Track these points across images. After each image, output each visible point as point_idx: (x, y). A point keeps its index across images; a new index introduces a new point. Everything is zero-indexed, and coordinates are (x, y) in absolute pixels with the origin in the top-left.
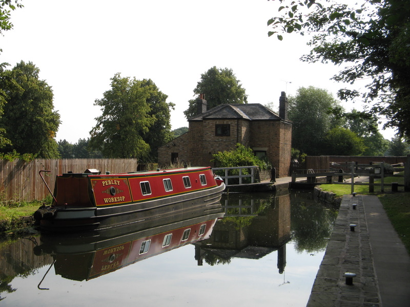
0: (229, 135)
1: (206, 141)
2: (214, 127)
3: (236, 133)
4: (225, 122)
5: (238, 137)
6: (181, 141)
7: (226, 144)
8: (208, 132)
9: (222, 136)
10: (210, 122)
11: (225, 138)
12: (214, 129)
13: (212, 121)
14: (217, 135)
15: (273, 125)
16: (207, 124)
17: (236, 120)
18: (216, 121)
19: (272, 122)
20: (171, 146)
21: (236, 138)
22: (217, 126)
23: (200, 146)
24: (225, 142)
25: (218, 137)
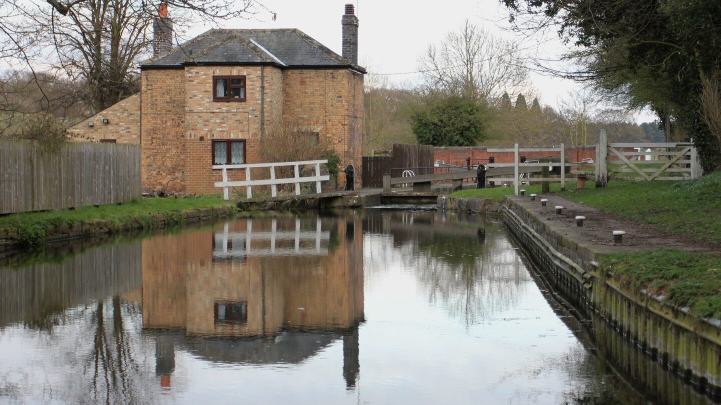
0: (244, 100)
1: (191, 111)
2: (211, 81)
3: (258, 95)
4: (235, 71)
5: (263, 104)
6: (123, 113)
7: (239, 117)
8: (195, 92)
9: (228, 102)
10: (202, 70)
11: (234, 106)
12: (209, 86)
13: (204, 68)
14: (216, 99)
15: (333, 78)
16: (194, 74)
17: (259, 68)
18: (214, 68)
19: (331, 71)
20: (98, 124)
21: (259, 107)
22: (216, 80)
23: (169, 124)
24: (235, 114)
25: (219, 104)
